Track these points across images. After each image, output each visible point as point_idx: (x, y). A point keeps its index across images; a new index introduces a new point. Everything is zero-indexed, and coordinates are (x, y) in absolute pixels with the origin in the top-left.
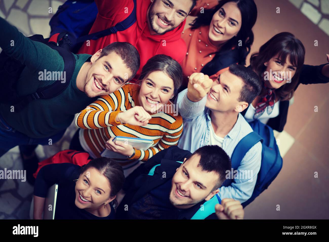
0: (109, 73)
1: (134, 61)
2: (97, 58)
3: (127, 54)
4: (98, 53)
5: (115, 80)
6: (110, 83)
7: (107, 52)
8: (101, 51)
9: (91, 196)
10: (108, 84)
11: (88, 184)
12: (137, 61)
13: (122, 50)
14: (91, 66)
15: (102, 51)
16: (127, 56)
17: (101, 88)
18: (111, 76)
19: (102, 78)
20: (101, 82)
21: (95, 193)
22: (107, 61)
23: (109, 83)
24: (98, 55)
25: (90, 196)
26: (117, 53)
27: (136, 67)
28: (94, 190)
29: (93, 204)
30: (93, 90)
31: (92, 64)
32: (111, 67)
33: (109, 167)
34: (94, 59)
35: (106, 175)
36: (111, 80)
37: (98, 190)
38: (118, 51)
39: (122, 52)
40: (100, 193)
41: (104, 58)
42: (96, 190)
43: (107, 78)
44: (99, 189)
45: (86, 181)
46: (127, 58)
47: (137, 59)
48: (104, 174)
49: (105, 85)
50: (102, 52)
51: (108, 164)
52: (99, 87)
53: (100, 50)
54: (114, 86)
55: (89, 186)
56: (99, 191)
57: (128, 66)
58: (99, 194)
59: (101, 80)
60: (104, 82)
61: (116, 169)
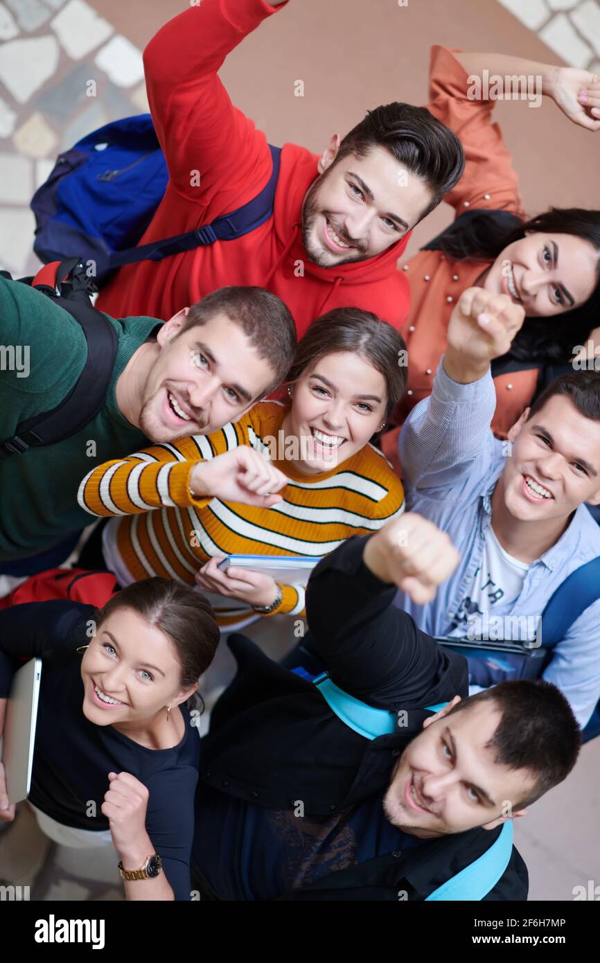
0: (210, 373)
1: (280, 340)
2: (176, 332)
3: (260, 320)
4: (178, 320)
5: (226, 395)
6: (211, 403)
7: (203, 316)
8: (186, 313)
9: (127, 689)
10: (206, 407)
11: (115, 655)
12: (287, 338)
13: (245, 308)
14: (157, 355)
15: (190, 312)
16: (260, 325)
17: (186, 417)
18: (216, 382)
19: (191, 389)
20: (188, 401)
21: (138, 680)
22: (203, 341)
23: (209, 403)
24: (179, 325)
25: (122, 688)
26: (232, 318)
27: (286, 356)
28: (133, 672)
29: (134, 711)
30: (165, 424)
31: (160, 348)
32: (213, 360)
33: (171, 603)
34: (168, 336)
35: (162, 625)
36: (214, 394)
37: (145, 671)
38: (235, 313)
39: (245, 314)
40: (151, 677)
41: (194, 334)
42: (138, 670)
43: (205, 390)
44: (147, 665)
45: (111, 647)
46: (259, 331)
47: (288, 335)
48: (158, 625)
49: (197, 410)
50: (188, 316)
51: (169, 594)
52: (181, 413)
53: (184, 311)
54: (224, 411)
55: (117, 660)
56: (147, 672)
57: (264, 353)
58: (147, 680)
59: (186, 396)
60: (197, 400)
61: (192, 609)
